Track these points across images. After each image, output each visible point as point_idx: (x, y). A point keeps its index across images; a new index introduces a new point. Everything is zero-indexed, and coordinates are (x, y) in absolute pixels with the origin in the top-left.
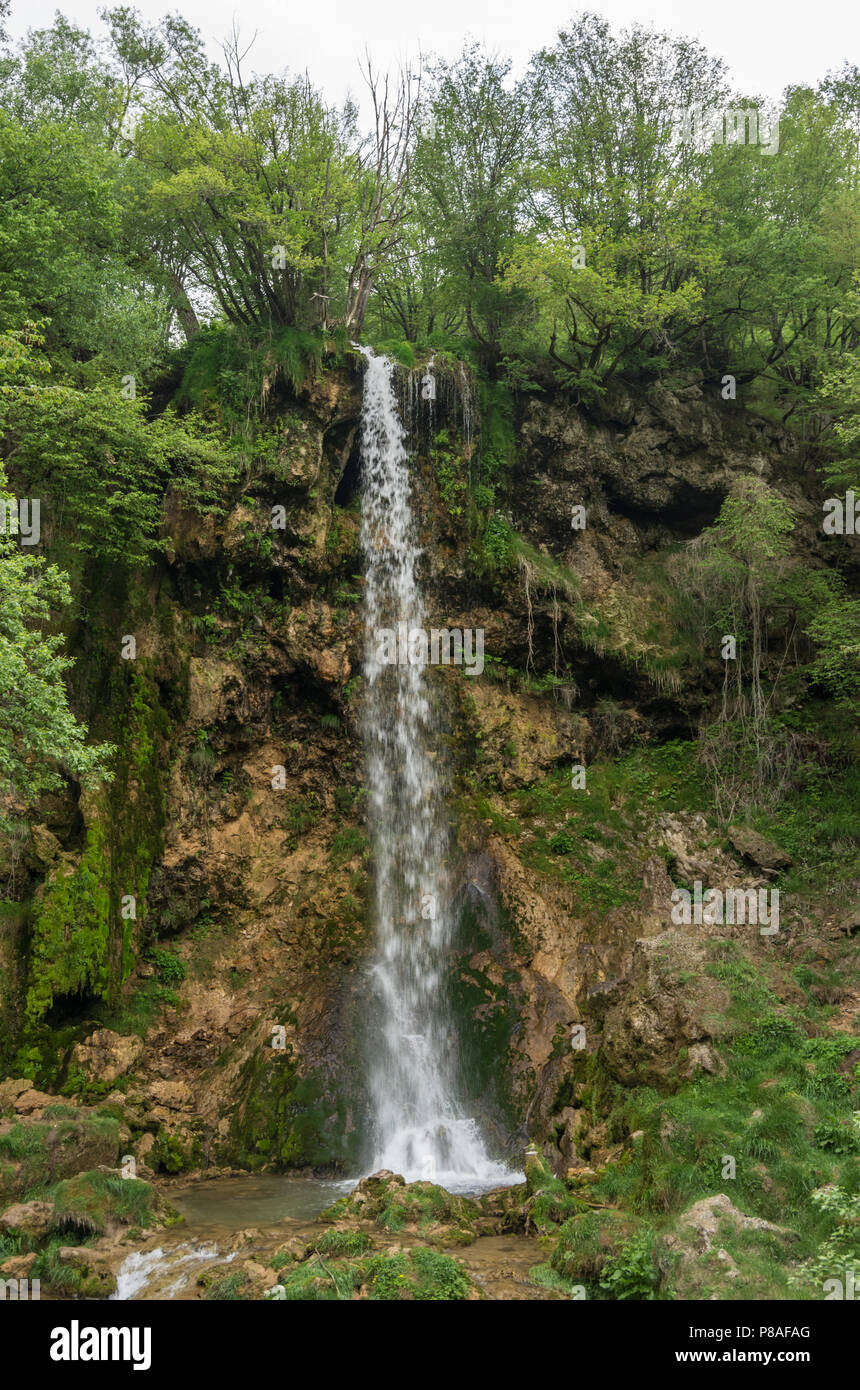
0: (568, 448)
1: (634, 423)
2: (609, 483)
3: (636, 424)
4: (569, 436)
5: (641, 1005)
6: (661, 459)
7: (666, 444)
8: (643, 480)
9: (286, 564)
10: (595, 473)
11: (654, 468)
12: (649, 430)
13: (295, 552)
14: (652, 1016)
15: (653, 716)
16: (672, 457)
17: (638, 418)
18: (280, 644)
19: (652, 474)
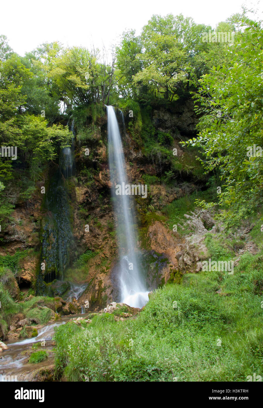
0: (166, 121)
1: (183, 112)
2: (179, 128)
3: (184, 112)
4: (166, 118)
5: (186, 255)
6: (192, 120)
7: (193, 116)
8: (188, 126)
9: (96, 161)
10: (174, 126)
11: (191, 122)
12: (188, 113)
13: (98, 157)
14: (189, 257)
15: (198, 185)
16: (195, 118)
17: (184, 110)
18: (98, 181)
19: (190, 124)
